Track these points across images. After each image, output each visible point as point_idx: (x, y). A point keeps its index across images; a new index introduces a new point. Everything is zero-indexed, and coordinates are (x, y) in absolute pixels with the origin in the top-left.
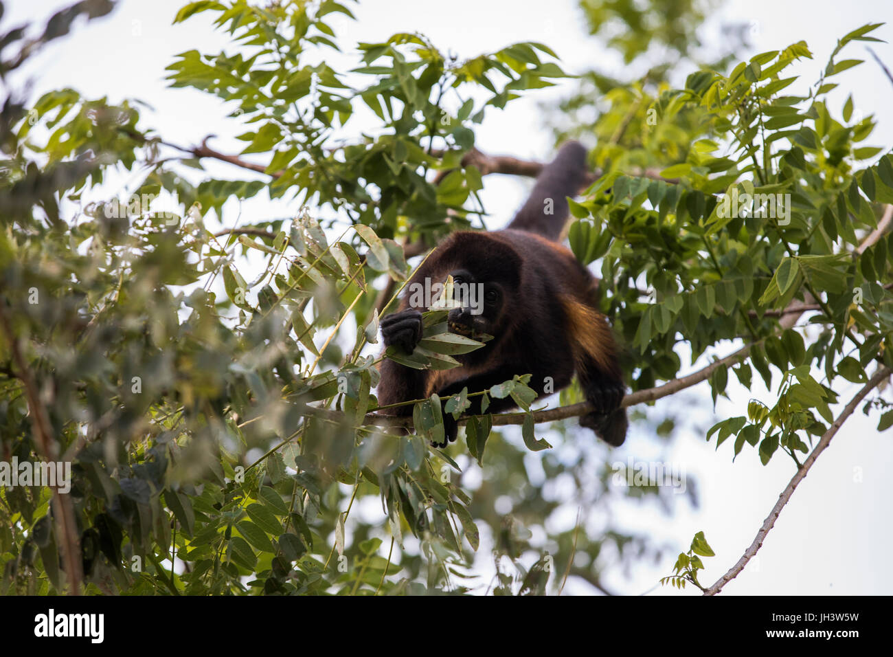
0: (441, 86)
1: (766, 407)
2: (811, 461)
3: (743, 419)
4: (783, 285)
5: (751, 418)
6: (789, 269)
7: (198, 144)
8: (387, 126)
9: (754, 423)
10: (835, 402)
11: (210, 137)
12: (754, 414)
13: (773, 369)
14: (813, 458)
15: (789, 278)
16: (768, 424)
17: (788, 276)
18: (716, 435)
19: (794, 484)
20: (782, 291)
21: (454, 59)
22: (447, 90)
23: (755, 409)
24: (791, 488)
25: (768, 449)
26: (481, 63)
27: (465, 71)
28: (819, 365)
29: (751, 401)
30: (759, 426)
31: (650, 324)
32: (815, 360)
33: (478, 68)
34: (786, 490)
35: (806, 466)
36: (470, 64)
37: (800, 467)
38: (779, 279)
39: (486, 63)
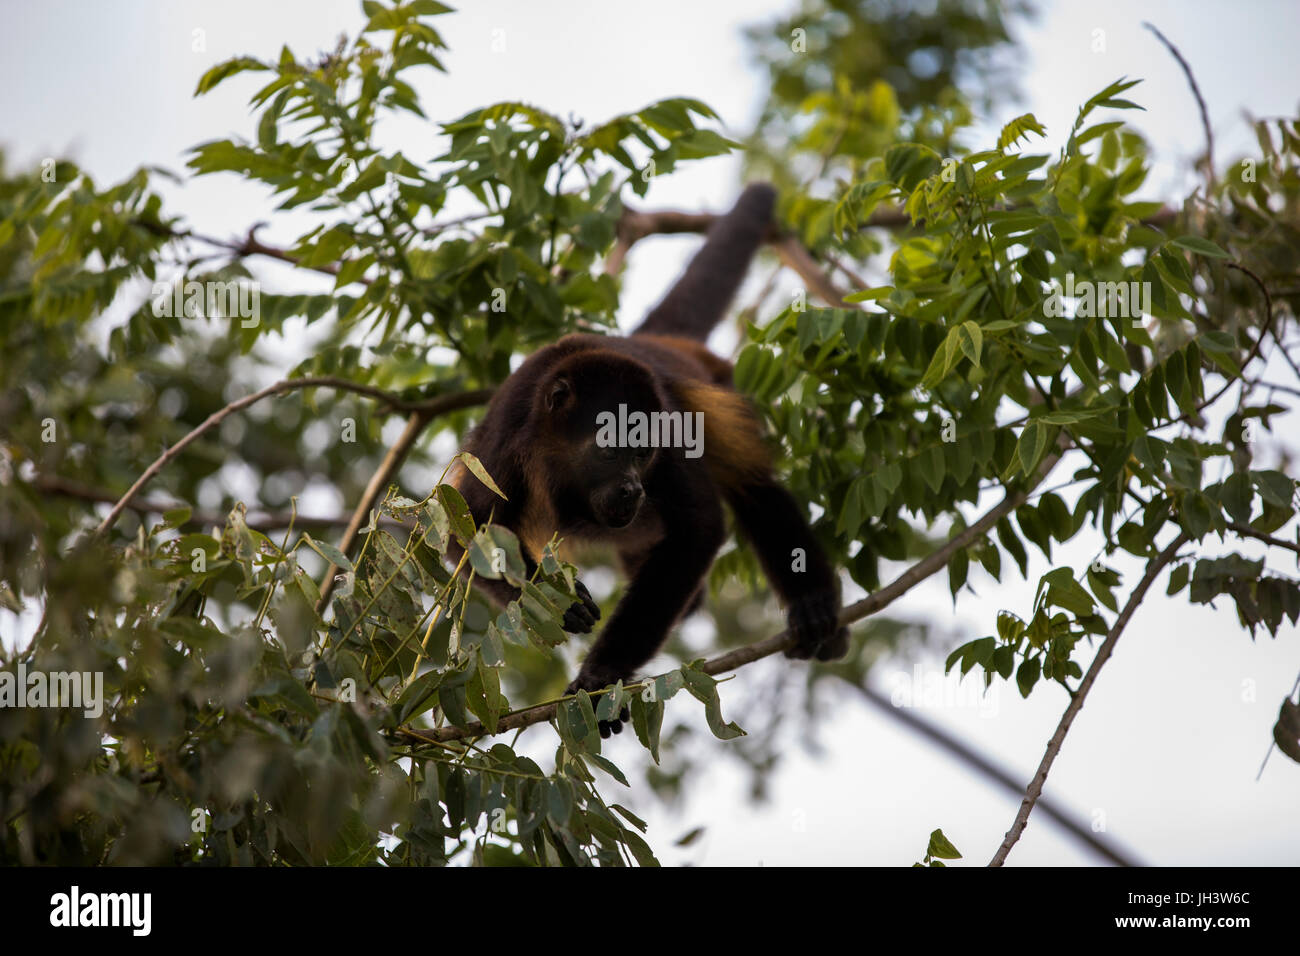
0: (561, 165)
1: (1021, 621)
2: (1087, 684)
3: (991, 641)
4: (1029, 461)
5: (1002, 637)
6: (1035, 439)
7: (242, 235)
8: (492, 214)
9: (1007, 644)
10: (1118, 584)
11: (258, 226)
12: (1006, 631)
13: (1032, 549)
14: (1090, 678)
15: (1035, 451)
16: (1026, 641)
17: (1033, 448)
18: (958, 665)
19: (1066, 724)
20: (1028, 469)
21: (577, 127)
22: (569, 170)
23: (1007, 624)
24: (1063, 731)
25: (1027, 679)
26: (616, 131)
27: (592, 141)
28: (1094, 522)
29: (1001, 613)
30: (1015, 648)
31: (859, 505)
32: (1090, 516)
33: (609, 138)
34: (1056, 734)
35: (1082, 694)
36: (600, 131)
37: (1074, 695)
38: (1022, 452)
39: (622, 127)
